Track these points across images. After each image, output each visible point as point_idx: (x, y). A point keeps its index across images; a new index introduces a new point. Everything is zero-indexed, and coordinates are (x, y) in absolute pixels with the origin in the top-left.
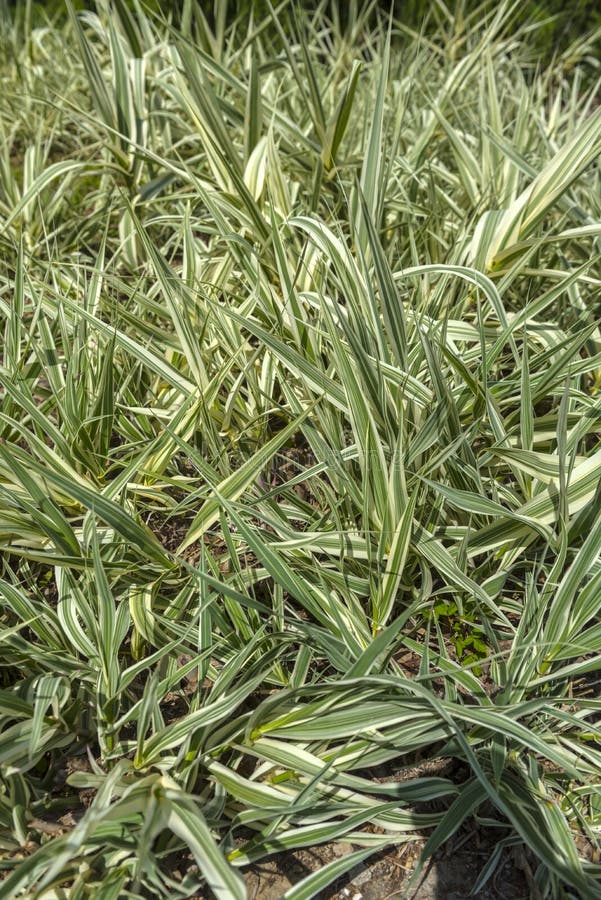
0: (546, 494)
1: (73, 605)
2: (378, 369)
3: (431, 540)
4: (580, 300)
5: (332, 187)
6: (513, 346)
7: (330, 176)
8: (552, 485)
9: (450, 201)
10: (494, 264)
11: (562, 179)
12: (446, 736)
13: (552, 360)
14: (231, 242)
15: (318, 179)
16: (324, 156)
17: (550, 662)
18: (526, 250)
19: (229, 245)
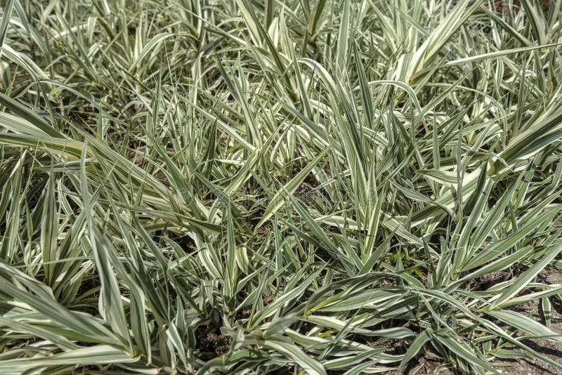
0: (449, 192)
1: (208, 253)
2: (361, 130)
3: (389, 219)
4: (457, 101)
5: (313, 45)
6: (424, 123)
7: (312, 39)
8: (452, 188)
9: (379, 50)
10: (410, 81)
11: (445, 35)
12: (407, 310)
13: (444, 130)
14: (266, 72)
15: (306, 41)
16: (309, 28)
17: (458, 273)
18: (427, 73)
19: (265, 74)
